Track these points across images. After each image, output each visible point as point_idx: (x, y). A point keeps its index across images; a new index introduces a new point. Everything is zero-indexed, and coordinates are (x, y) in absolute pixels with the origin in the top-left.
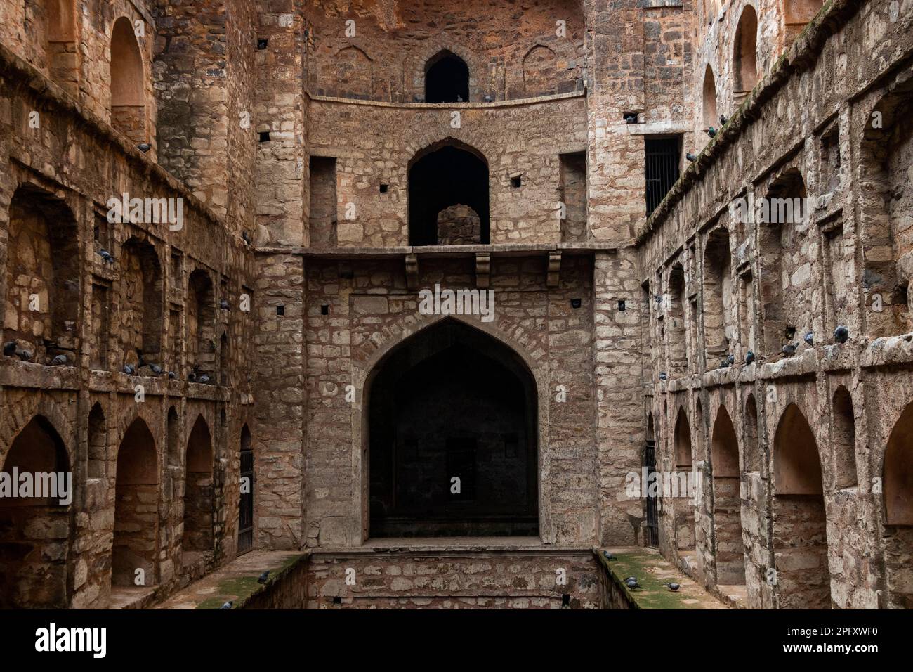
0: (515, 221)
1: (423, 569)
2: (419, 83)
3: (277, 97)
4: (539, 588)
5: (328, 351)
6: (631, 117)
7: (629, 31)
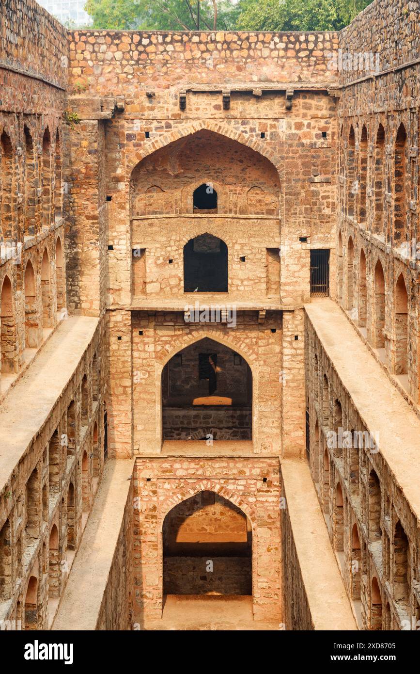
0: (242, 281)
1: (192, 465)
2: (190, 202)
3: (117, 226)
4: (251, 474)
5: (143, 355)
6: (303, 240)
7: (303, 194)
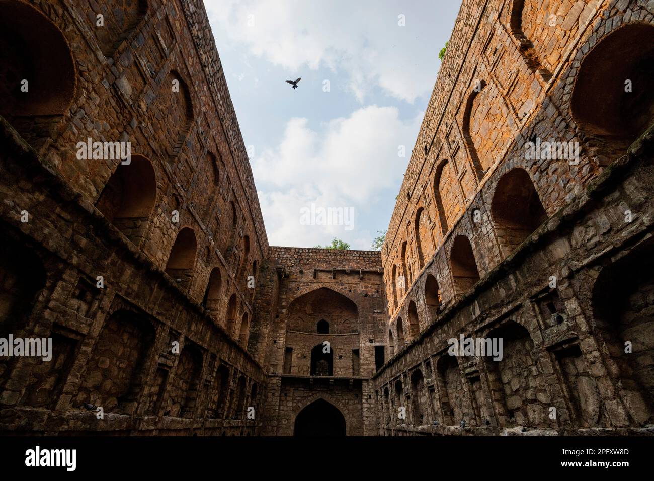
0: (340, 369)
2: (316, 328)
3: (279, 331)
5: (286, 408)
6: (371, 341)
7: (370, 318)
